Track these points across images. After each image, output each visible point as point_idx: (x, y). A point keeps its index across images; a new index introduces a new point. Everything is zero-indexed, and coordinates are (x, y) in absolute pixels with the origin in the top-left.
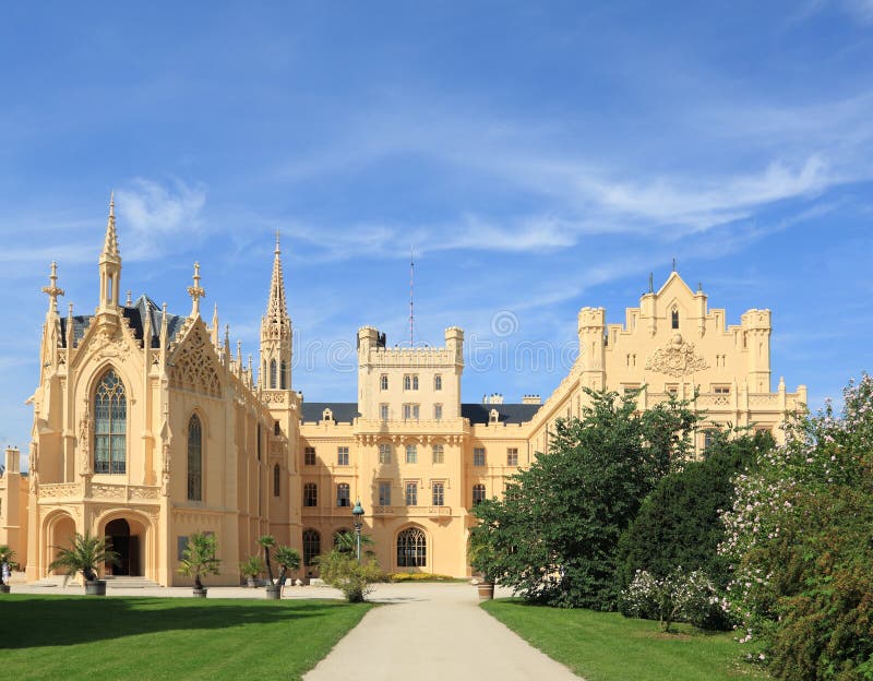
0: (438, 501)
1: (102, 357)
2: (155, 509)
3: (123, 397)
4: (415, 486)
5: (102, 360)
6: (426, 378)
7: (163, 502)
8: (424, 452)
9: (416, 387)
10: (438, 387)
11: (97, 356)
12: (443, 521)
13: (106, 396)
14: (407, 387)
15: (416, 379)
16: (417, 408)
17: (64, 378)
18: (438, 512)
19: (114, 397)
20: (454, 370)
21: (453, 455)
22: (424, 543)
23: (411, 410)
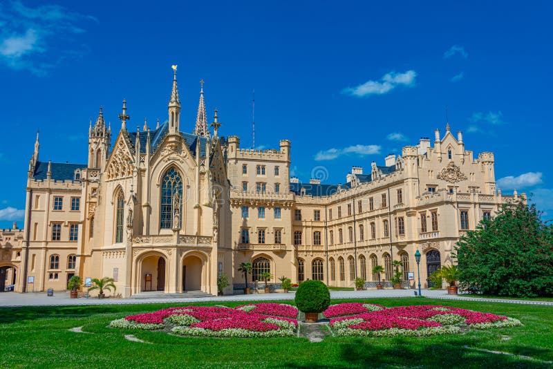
0: (277, 241)
1: (169, 160)
2: (209, 250)
3: (181, 183)
4: (264, 232)
5: (169, 162)
6: (270, 167)
7: (214, 246)
8: (269, 212)
9: (263, 173)
10: (277, 173)
11: (166, 159)
12: (281, 253)
13: (170, 183)
14: (258, 173)
15: (263, 168)
16: (264, 184)
17: (144, 171)
18: (278, 248)
19: (175, 183)
20: (286, 164)
21: (286, 214)
22: (269, 267)
23: (261, 186)
